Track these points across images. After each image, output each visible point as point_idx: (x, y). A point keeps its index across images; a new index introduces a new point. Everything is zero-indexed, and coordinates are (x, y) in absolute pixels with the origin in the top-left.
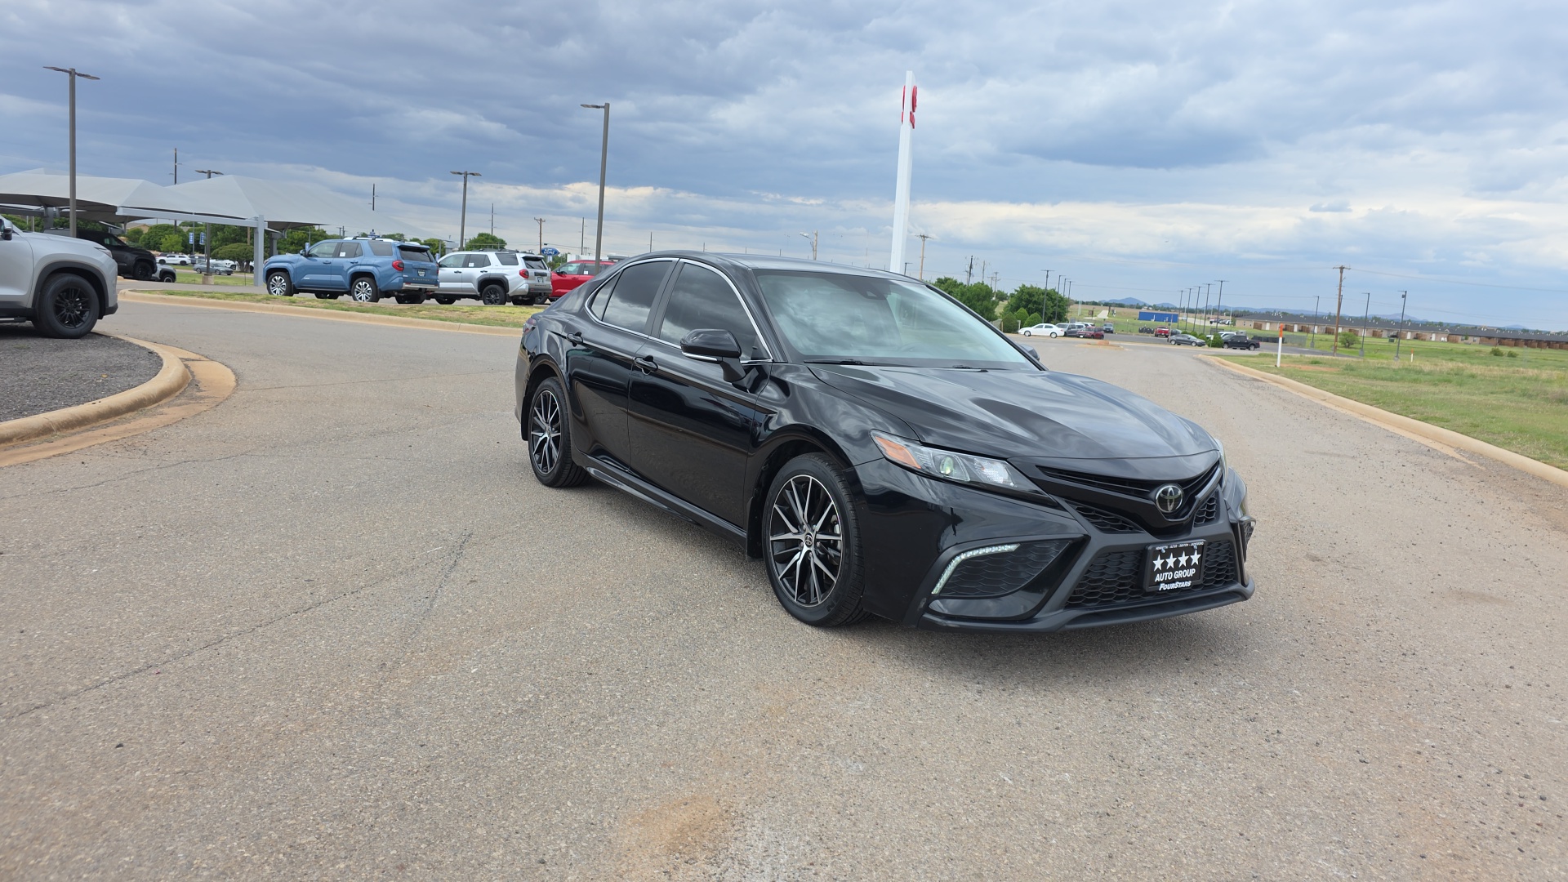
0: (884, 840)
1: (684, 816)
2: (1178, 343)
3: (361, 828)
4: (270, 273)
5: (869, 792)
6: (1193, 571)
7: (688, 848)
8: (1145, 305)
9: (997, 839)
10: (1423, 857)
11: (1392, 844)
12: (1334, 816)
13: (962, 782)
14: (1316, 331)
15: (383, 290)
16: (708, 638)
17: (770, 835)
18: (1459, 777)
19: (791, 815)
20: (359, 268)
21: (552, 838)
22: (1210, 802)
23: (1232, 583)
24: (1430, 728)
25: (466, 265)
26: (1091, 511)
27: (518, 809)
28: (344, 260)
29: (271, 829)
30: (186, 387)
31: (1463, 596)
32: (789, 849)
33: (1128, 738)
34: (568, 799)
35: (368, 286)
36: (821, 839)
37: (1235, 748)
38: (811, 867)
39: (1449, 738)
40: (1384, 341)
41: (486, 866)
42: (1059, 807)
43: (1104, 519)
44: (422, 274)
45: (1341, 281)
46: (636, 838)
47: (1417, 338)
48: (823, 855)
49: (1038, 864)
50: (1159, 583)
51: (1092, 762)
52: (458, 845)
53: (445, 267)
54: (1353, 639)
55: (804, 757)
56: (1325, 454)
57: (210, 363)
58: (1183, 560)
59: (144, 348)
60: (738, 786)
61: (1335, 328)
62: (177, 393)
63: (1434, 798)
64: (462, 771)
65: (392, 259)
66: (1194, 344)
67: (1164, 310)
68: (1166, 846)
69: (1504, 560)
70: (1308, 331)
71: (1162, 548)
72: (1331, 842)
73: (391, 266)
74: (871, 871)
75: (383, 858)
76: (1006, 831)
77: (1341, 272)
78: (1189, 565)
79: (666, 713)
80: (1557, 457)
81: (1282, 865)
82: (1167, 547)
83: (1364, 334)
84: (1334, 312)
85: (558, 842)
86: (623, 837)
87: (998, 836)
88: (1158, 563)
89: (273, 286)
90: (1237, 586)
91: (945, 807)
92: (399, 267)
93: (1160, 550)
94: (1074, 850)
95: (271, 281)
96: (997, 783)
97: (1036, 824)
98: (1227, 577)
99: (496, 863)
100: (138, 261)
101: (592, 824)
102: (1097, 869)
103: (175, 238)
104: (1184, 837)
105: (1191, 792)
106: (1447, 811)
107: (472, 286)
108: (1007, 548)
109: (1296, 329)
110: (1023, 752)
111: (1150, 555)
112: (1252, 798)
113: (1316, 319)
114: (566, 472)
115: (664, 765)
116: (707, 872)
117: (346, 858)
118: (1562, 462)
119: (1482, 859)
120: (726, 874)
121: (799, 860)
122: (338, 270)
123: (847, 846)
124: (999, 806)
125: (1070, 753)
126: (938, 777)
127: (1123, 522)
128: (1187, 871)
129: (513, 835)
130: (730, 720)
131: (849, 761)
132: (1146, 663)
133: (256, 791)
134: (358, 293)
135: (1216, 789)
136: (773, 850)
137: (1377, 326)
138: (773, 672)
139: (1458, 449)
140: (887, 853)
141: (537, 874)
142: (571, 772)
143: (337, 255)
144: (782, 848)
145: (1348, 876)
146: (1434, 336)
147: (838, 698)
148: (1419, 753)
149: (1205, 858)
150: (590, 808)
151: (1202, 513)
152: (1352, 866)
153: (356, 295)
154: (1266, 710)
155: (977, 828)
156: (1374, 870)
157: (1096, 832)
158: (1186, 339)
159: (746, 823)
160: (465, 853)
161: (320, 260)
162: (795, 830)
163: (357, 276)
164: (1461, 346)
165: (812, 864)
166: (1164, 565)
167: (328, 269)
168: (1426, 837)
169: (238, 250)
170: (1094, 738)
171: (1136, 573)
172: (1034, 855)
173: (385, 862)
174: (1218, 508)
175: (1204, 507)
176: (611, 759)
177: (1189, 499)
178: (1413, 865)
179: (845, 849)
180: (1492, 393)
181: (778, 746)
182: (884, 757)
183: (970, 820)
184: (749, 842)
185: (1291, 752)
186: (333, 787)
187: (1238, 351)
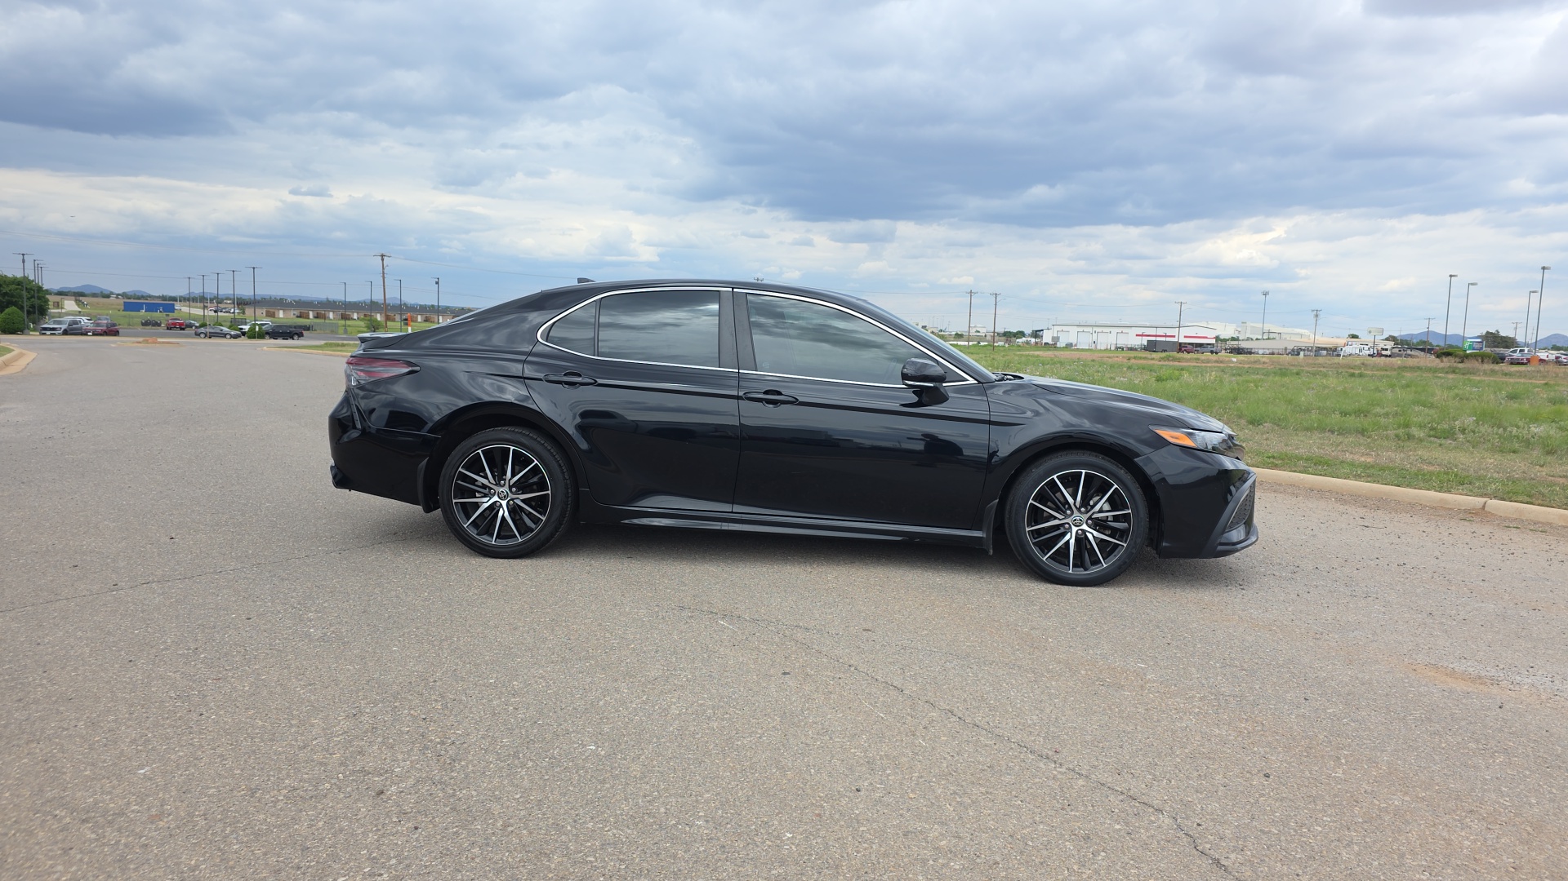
2: (211, 336)
8: (112, 293)
45: (383, 269)
61: (352, 313)
66: (228, 336)
67: (139, 298)
77: (383, 260)
109: (311, 316)
113: (356, 306)
158: (219, 331)
187: (280, 341)
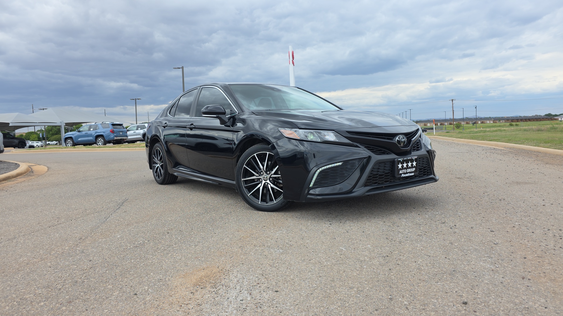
0: (290, 273)
1: (203, 273)
3: (55, 290)
4: (66, 139)
5: (284, 258)
6: (414, 169)
7: (203, 284)
9: (340, 268)
10: (525, 258)
11: (511, 255)
12: (484, 249)
13: (324, 252)
14: (446, 124)
15: (107, 141)
16: (219, 218)
17: (240, 276)
18: (533, 232)
19: (250, 269)
20: (97, 134)
21: (142, 286)
22: (430, 249)
23: (430, 175)
24: (517, 220)
25: (137, 129)
26: (371, 147)
27: (128, 278)
28: (92, 132)
29: (13, 294)
30: (29, 172)
31: (518, 183)
32: (248, 280)
33: (393, 232)
34: (151, 272)
35: (102, 140)
36: (263, 275)
37: (438, 231)
38: (258, 285)
39: (525, 222)
40: (471, 125)
41: (110, 298)
42: (366, 256)
43: (376, 150)
44: (121, 133)
45: (453, 105)
46: (180, 282)
47: (482, 123)
48: (263, 280)
49: (359, 275)
50: (401, 174)
51: (379, 241)
52: (98, 292)
53: (130, 131)
54: (479, 198)
55: (256, 250)
56: (456, 152)
57: (39, 166)
58: (410, 164)
59: (14, 163)
60: (227, 262)
61: (453, 123)
62: (24, 175)
63: (525, 240)
64: (106, 267)
65: (110, 129)
68: (414, 264)
69: (531, 173)
70: (443, 125)
71: (401, 160)
72: (485, 257)
73: (109, 132)
74: (285, 284)
75: (62, 299)
76: (344, 265)
77: (452, 102)
78: (412, 167)
79: (199, 242)
80: (542, 145)
81: (465, 266)
82: (402, 159)
83: (463, 123)
84: (452, 117)
85: (144, 287)
86: (174, 283)
87: (341, 267)
88: (400, 166)
89: (67, 144)
90: (432, 176)
91: (317, 260)
92: (112, 132)
93: (400, 160)
94: (374, 269)
95: (66, 142)
96: (339, 251)
97: (357, 262)
98: (428, 173)
99: (114, 297)
100: (19, 142)
101: (161, 280)
102: (384, 274)
103: (35, 136)
104: (421, 260)
105: (422, 246)
106: (531, 243)
107: (140, 137)
108: (338, 164)
109: (439, 124)
110: (350, 240)
111: (396, 162)
112: (448, 246)
113: (446, 120)
114: (167, 178)
115: (196, 258)
116: (211, 291)
117: (45, 301)
118: (544, 146)
119: (550, 257)
120: (219, 291)
121: (253, 283)
122: (91, 135)
123: (274, 276)
124: (340, 258)
125: (369, 239)
126: (314, 251)
127: (384, 151)
128: (424, 272)
129: (124, 286)
130: (226, 242)
131: (276, 250)
132: (397, 211)
133: (11, 282)
134: (98, 143)
135: (432, 245)
136: (241, 281)
137: (467, 120)
138: (245, 226)
139: (505, 147)
140: (292, 277)
141: (132, 299)
142: (155, 263)
143: (89, 130)
144: (245, 280)
145: (495, 267)
146: (488, 121)
147: (272, 231)
148: (514, 227)
149: (431, 267)
150: (161, 274)
151: (415, 147)
152: (495, 263)
153: (98, 144)
154: (449, 220)
155: (331, 265)
156: (505, 264)
157: (383, 262)
159: (230, 273)
160: (100, 294)
161: (84, 133)
162: (251, 273)
163: (98, 137)
164: (498, 124)
165: (258, 284)
166: (403, 166)
167: (87, 135)
168: (524, 252)
169: (58, 137)
170: (379, 234)
171: (392, 171)
172: (356, 272)
173: (63, 301)
174: (421, 146)
175: (415, 145)
176: (173, 258)
177: (409, 141)
178: (522, 261)
179: (273, 277)
180: (513, 132)
181: (246, 247)
182: (291, 247)
183: (328, 263)
184: (230, 279)
185: (462, 231)
186: (46, 278)
